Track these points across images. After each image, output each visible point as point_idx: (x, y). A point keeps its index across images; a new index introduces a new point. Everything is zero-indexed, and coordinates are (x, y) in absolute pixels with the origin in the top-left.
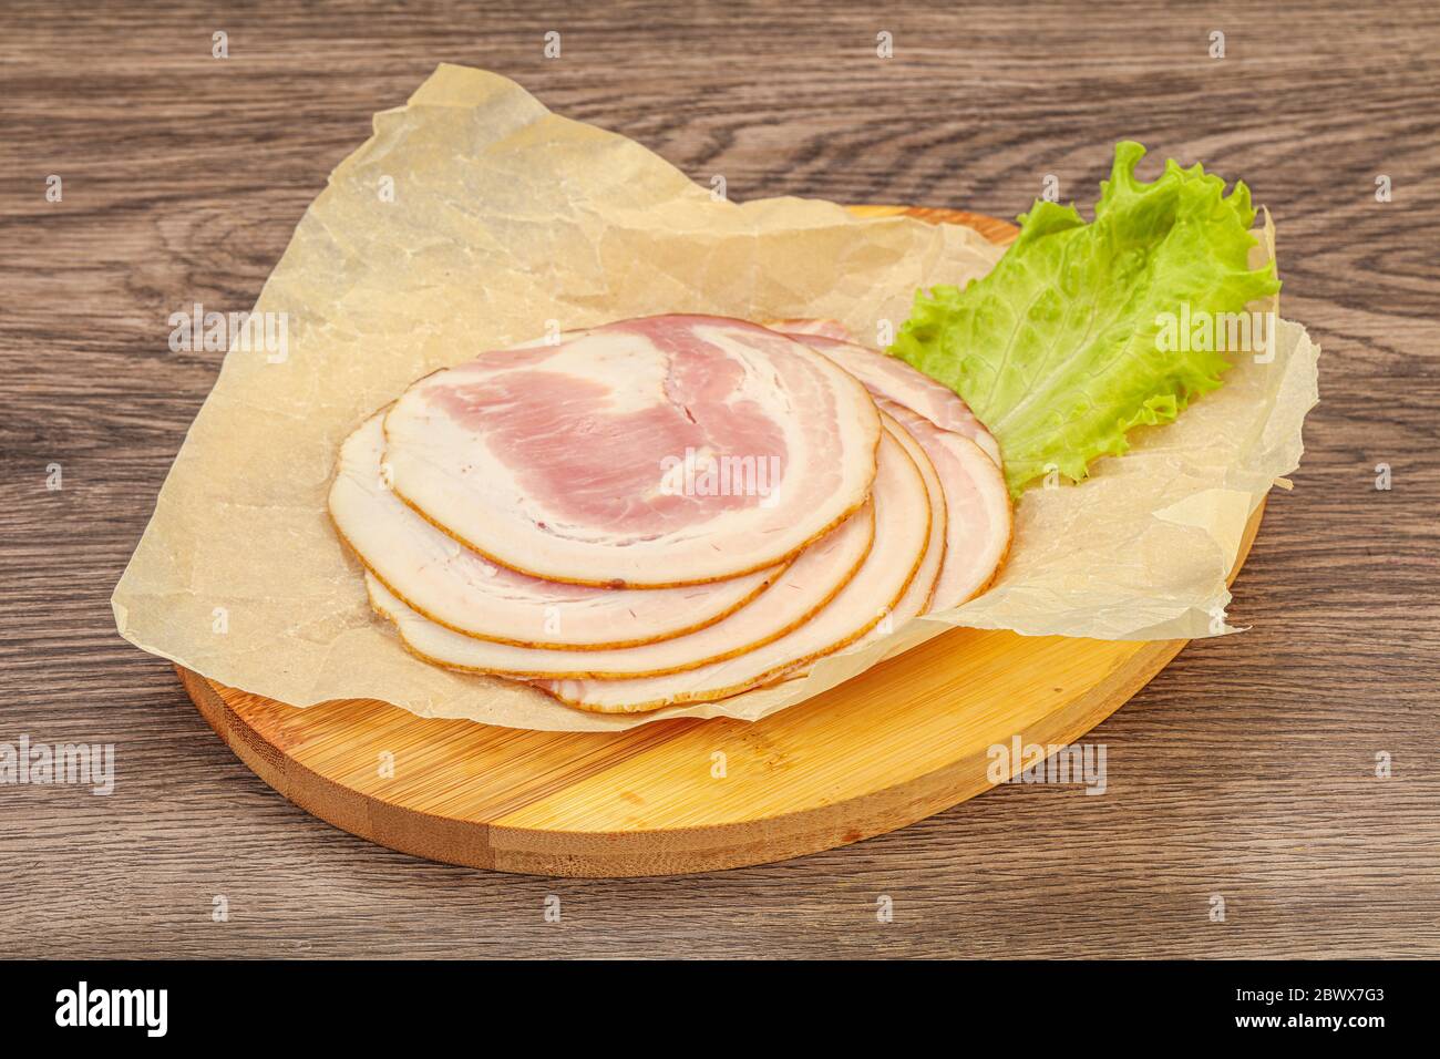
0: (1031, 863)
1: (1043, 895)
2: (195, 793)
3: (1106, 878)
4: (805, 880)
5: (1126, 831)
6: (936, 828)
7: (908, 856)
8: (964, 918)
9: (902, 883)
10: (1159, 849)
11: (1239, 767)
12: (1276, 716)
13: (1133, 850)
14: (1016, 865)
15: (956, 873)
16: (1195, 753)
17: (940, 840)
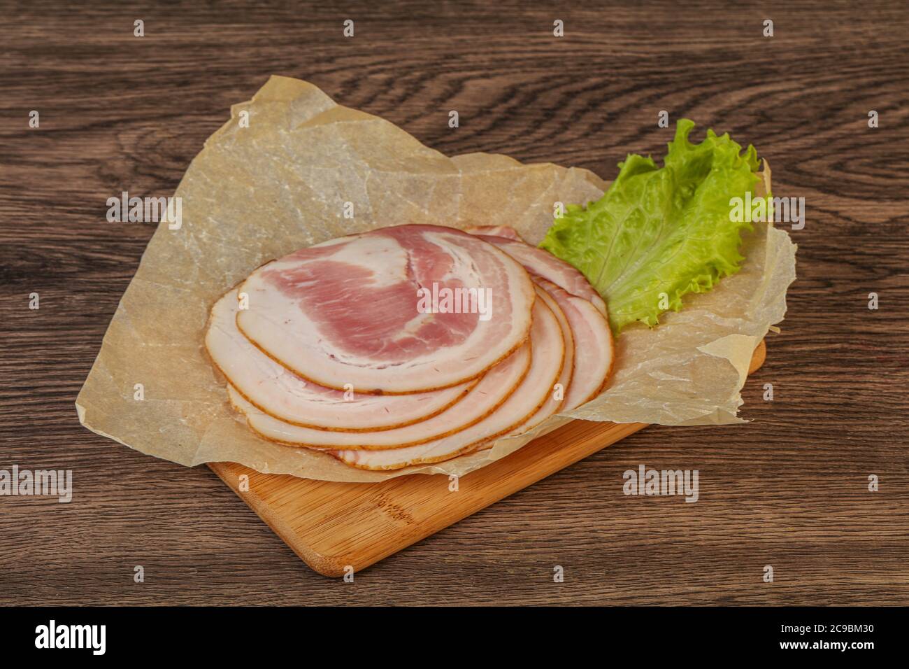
0: (622, 526)
1: (629, 546)
2: (131, 479)
3: (666, 536)
4: (490, 535)
5: (679, 508)
6: (568, 505)
7: (550, 522)
8: (581, 559)
9: (546, 538)
10: (698, 519)
11: (747, 470)
12: (771, 440)
13: (682, 519)
14: (613, 527)
15: (578, 532)
16: (722, 461)
17: (570, 512)
